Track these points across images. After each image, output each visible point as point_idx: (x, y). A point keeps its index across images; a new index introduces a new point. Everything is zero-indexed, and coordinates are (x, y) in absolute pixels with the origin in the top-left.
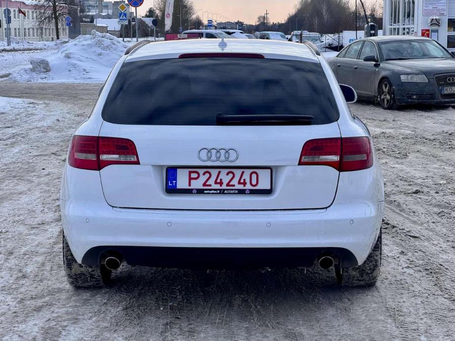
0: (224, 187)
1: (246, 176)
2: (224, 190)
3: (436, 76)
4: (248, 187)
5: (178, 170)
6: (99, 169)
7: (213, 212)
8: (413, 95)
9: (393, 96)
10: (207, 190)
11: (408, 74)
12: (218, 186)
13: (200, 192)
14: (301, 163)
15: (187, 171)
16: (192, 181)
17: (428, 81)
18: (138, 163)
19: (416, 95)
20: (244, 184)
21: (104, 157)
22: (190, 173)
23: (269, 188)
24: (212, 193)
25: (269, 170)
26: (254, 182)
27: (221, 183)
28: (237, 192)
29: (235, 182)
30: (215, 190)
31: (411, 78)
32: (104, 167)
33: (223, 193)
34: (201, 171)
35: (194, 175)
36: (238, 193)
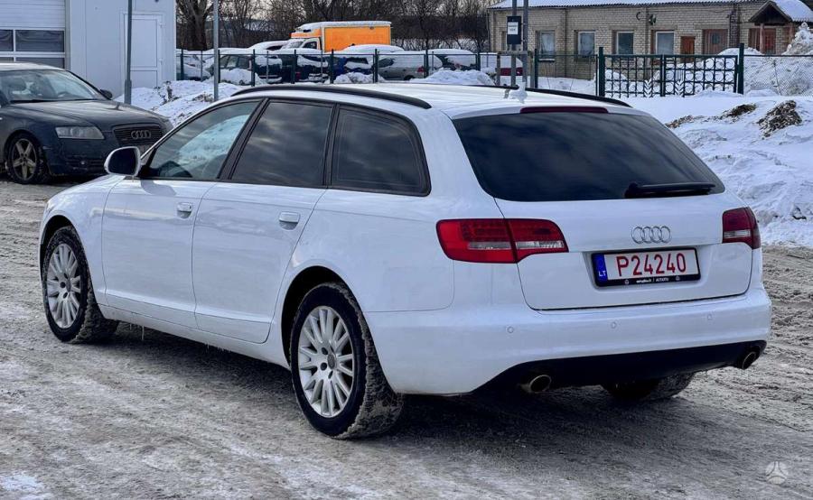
0: (654, 274)
1: (673, 260)
2: (656, 278)
3: (114, 128)
4: (677, 273)
5: (605, 256)
6: (516, 260)
7: (648, 307)
8: (81, 159)
9: (42, 161)
10: (638, 279)
11: (68, 126)
12: (648, 274)
13: (633, 282)
14: (725, 241)
15: (616, 256)
16: (622, 269)
17: (103, 138)
18: (565, 249)
19: (86, 159)
20: (673, 269)
21: (521, 245)
22: (618, 259)
23: (697, 272)
24: (645, 283)
25: (694, 251)
26: (682, 268)
27: (651, 270)
28: (667, 279)
29: (663, 267)
30: (647, 279)
31: (75, 133)
32: (522, 258)
33: (656, 282)
34: (629, 256)
35: (623, 262)
36: (669, 281)
